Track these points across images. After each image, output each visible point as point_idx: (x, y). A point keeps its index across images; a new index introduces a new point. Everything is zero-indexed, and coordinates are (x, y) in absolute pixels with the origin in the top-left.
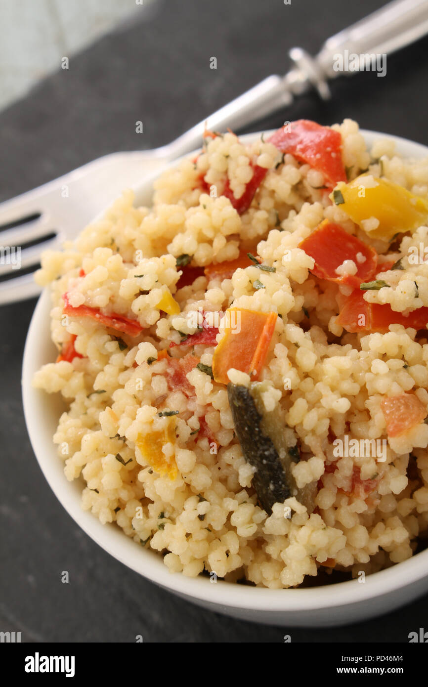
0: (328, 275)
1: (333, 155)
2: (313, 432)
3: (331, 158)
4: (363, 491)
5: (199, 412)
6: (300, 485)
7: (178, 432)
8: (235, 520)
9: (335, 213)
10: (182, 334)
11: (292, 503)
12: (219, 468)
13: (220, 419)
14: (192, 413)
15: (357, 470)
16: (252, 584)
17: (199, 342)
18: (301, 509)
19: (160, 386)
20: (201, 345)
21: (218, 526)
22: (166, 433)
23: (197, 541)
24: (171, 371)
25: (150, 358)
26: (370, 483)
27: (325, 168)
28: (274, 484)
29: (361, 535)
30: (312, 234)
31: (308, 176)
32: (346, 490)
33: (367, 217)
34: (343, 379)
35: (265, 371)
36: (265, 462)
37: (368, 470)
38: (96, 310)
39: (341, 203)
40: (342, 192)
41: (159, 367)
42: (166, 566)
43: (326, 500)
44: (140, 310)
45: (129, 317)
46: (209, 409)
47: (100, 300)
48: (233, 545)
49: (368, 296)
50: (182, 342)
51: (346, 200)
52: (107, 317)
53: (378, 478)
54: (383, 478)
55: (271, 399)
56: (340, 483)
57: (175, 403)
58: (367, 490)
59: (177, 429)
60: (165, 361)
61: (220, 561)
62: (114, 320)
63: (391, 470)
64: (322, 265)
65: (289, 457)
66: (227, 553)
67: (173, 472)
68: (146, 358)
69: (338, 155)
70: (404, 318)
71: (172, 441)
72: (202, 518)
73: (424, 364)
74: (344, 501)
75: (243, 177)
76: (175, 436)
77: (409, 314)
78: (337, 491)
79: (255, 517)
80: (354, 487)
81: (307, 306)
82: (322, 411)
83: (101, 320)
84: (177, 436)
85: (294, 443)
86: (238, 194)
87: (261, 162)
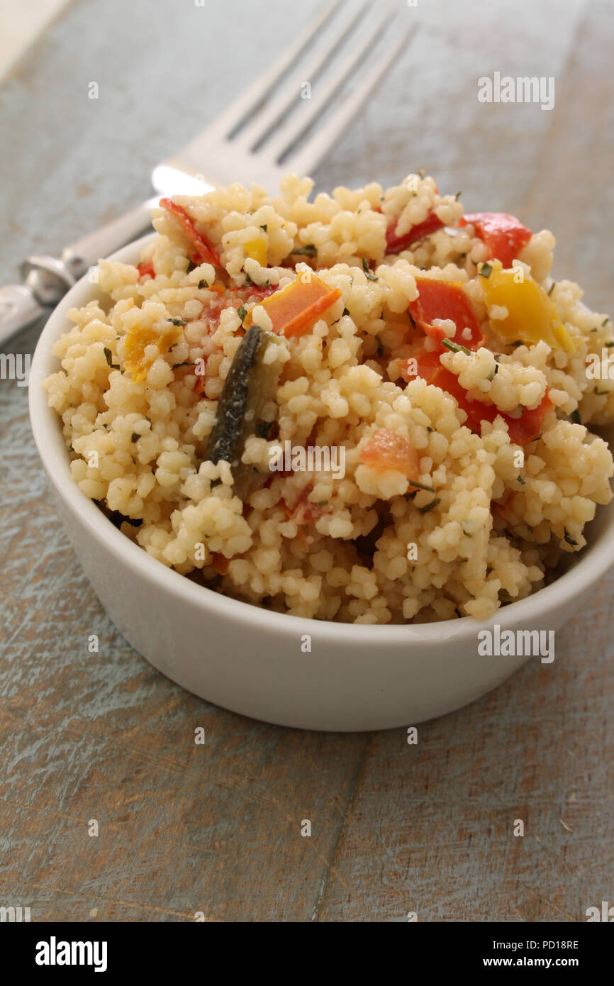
0: (422, 319)
1: (511, 243)
2: (295, 417)
3: (508, 244)
4: (303, 513)
5: (208, 348)
6: (244, 459)
7: (173, 348)
8: (162, 461)
10: (249, 279)
11: (224, 467)
12: (188, 415)
13: (220, 363)
14: (202, 347)
15: (309, 488)
16: (136, 542)
17: (256, 294)
18: (228, 478)
19: (193, 308)
20: (257, 298)
21: (143, 458)
22: (162, 337)
23: (115, 461)
24: (213, 304)
25: (203, 281)
26: (314, 509)
27: (494, 245)
28: (222, 442)
29: (269, 559)
30: (437, 281)
31: (474, 248)
32: (287, 504)
33: (501, 304)
34: (359, 391)
35: (296, 336)
36: (228, 413)
37: (320, 493)
38: (191, 221)
39: (485, 276)
40: (494, 269)
41: (205, 293)
42: (71, 469)
43: (262, 500)
44: (228, 242)
45: (216, 249)
46: (219, 351)
47: (200, 212)
48: (145, 485)
49: (444, 358)
50: (243, 287)
51: (491, 278)
52: (195, 232)
53: (325, 508)
54: (331, 513)
55: (276, 352)
56: (285, 493)
57: (193, 329)
58: (307, 516)
59: (175, 345)
60: (216, 294)
61: (120, 489)
62: (200, 238)
63: (343, 510)
64: (423, 306)
65: (253, 425)
66: (134, 492)
67: (140, 376)
68: (201, 279)
69: (517, 247)
70: (465, 401)
71: (162, 351)
72: (135, 438)
73: (450, 441)
74: (278, 515)
75: (415, 214)
76: (168, 349)
77: (472, 401)
78: (278, 499)
79: (184, 469)
80: (296, 505)
81: (384, 343)
82: (316, 402)
83: (187, 228)
84: (170, 351)
85: (269, 418)
86: (401, 231)
87: (440, 212)
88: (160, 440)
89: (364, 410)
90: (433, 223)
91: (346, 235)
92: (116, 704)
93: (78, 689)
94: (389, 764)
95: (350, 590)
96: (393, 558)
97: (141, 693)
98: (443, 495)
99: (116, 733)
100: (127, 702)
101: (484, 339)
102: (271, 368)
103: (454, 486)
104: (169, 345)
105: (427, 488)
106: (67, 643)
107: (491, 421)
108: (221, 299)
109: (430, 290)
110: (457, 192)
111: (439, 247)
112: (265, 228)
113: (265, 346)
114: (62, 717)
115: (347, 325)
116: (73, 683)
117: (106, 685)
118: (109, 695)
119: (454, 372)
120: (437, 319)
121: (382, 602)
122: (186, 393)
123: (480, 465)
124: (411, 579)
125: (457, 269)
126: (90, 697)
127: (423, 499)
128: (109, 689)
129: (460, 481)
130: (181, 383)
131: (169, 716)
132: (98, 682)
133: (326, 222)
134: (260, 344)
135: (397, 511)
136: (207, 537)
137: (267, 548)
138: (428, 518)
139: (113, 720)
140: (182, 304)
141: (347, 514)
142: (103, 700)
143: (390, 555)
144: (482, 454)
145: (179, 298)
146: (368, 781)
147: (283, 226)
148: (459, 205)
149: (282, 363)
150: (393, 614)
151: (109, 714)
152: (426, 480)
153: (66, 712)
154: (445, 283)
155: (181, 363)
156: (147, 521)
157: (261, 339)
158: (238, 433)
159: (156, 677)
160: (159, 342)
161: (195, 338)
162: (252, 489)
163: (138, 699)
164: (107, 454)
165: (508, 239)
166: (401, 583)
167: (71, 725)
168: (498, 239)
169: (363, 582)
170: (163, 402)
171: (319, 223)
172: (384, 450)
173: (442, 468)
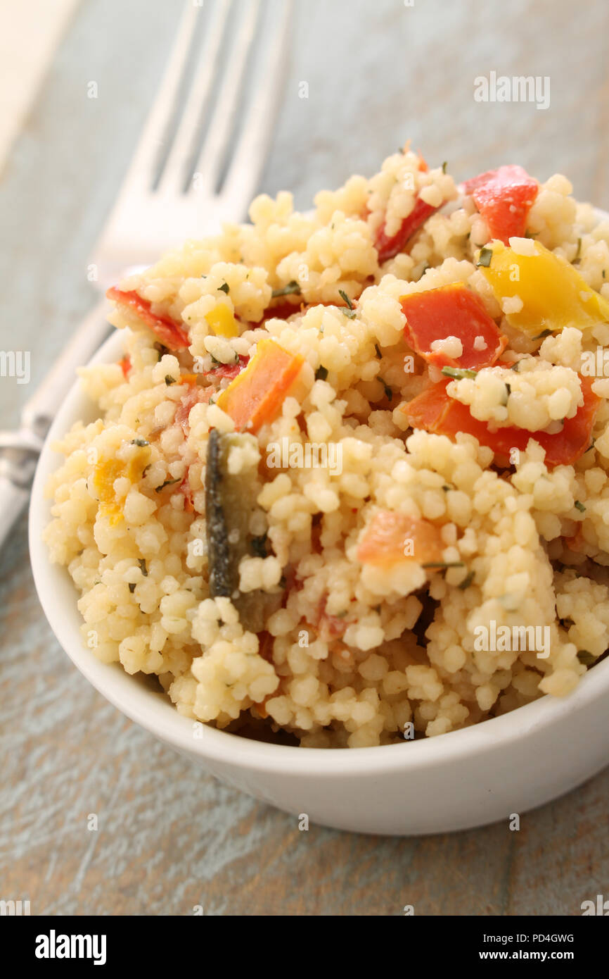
0: (418, 346)
1: (512, 209)
2: (285, 523)
3: (509, 212)
4: (327, 629)
5: (187, 457)
6: (244, 587)
7: (147, 472)
8: (164, 606)
9: (479, 281)
10: (215, 361)
11: (221, 606)
12: (186, 540)
14: (180, 458)
15: (324, 599)
17: (227, 375)
18: (230, 616)
19: (164, 413)
21: (146, 608)
22: (129, 465)
23: (120, 617)
24: (185, 401)
25: (168, 376)
26: (337, 622)
27: (491, 220)
28: (215, 574)
29: (306, 689)
31: (473, 228)
32: (309, 620)
33: (511, 294)
34: (350, 471)
35: (264, 428)
37: (337, 601)
38: (146, 304)
39: (485, 266)
40: (494, 253)
41: (174, 390)
43: (280, 624)
44: (189, 318)
45: (183, 328)
46: (196, 460)
47: (152, 292)
48: (156, 638)
49: (450, 388)
50: (212, 371)
51: (492, 265)
52: (153, 316)
53: (346, 619)
54: (356, 622)
55: (240, 459)
56: (303, 611)
57: (167, 438)
58: (332, 631)
59: (148, 468)
60: (186, 386)
61: (131, 650)
62: (159, 322)
63: (369, 614)
64: (416, 330)
65: (243, 545)
66: (148, 649)
67: (116, 517)
68: (166, 375)
69: (521, 210)
70: (488, 433)
71: (133, 481)
72: (132, 587)
73: (472, 495)
74: (304, 635)
75: (400, 208)
76: (141, 475)
77: (496, 431)
78: (298, 619)
79: (189, 611)
80: (318, 620)
81: (389, 383)
82: (303, 501)
83: (142, 316)
84: (144, 476)
85: (259, 531)
86: (391, 230)
87: (428, 195)
88: (158, 583)
89: (360, 490)
90: (422, 212)
91: (325, 261)
92: (230, 854)
93: (188, 846)
94: (542, 851)
95: (413, 695)
96: (447, 648)
97: (255, 834)
98: (477, 565)
99: (235, 890)
100: (243, 848)
101: (501, 344)
102: (243, 476)
103: (488, 551)
104: (141, 469)
105: (454, 565)
106: (169, 793)
107: (522, 448)
108: (193, 391)
109: (422, 306)
110: (442, 163)
111: (436, 239)
112: (225, 288)
113: (227, 452)
114: (175, 884)
115: (322, 392)
116: (182, 841)
117: (216, 834)
118: (222, 846)
119: (465, 402)
120: (436, 341)
121: (453, 698)
122: (177, 517)
123: (513, 516)
124: (475, 666)
125: (458, 263)
126: (202, 853)
127: (456, 576)
128: (221, 838)
129: (493, 543)
130: (168, 507)
131: (289, 854)
132: (209, 832)
133: (301, 248)
134: (221, 453)
135: (436, 593)
136: (228, 686)
137: (302, 677)
138: (469, 595)
139: (231, 873)
140: (151, 411)
141: (374, 618)
142: (216, 853)
143: (442, 646)
144: (511, 502)
145: (148, 404)
146: (522, 877)
147: (248, 276)
148: (448, 178)
149: (253, 467)
150: (469, 708)
151: (226, 868)
152: (450, 556)
153: (179, 878)
154: (439, 289)
155: (162, 484)
156: (175, 673)
157: (221, 447)
158: (227, 561)
159: (267, 812)
160: (127, 471)
161: (172, 449)
162: (267, 614)
163: (254, 842)
164: (109, 613)
165: (508, 204)
166: (467, 672)
167: (187, 892)
168: (495, 211)
169: (422, 682)
170: (150, 539)
171: (295, 254)
172: (383, 544)
173: (469, 532)
